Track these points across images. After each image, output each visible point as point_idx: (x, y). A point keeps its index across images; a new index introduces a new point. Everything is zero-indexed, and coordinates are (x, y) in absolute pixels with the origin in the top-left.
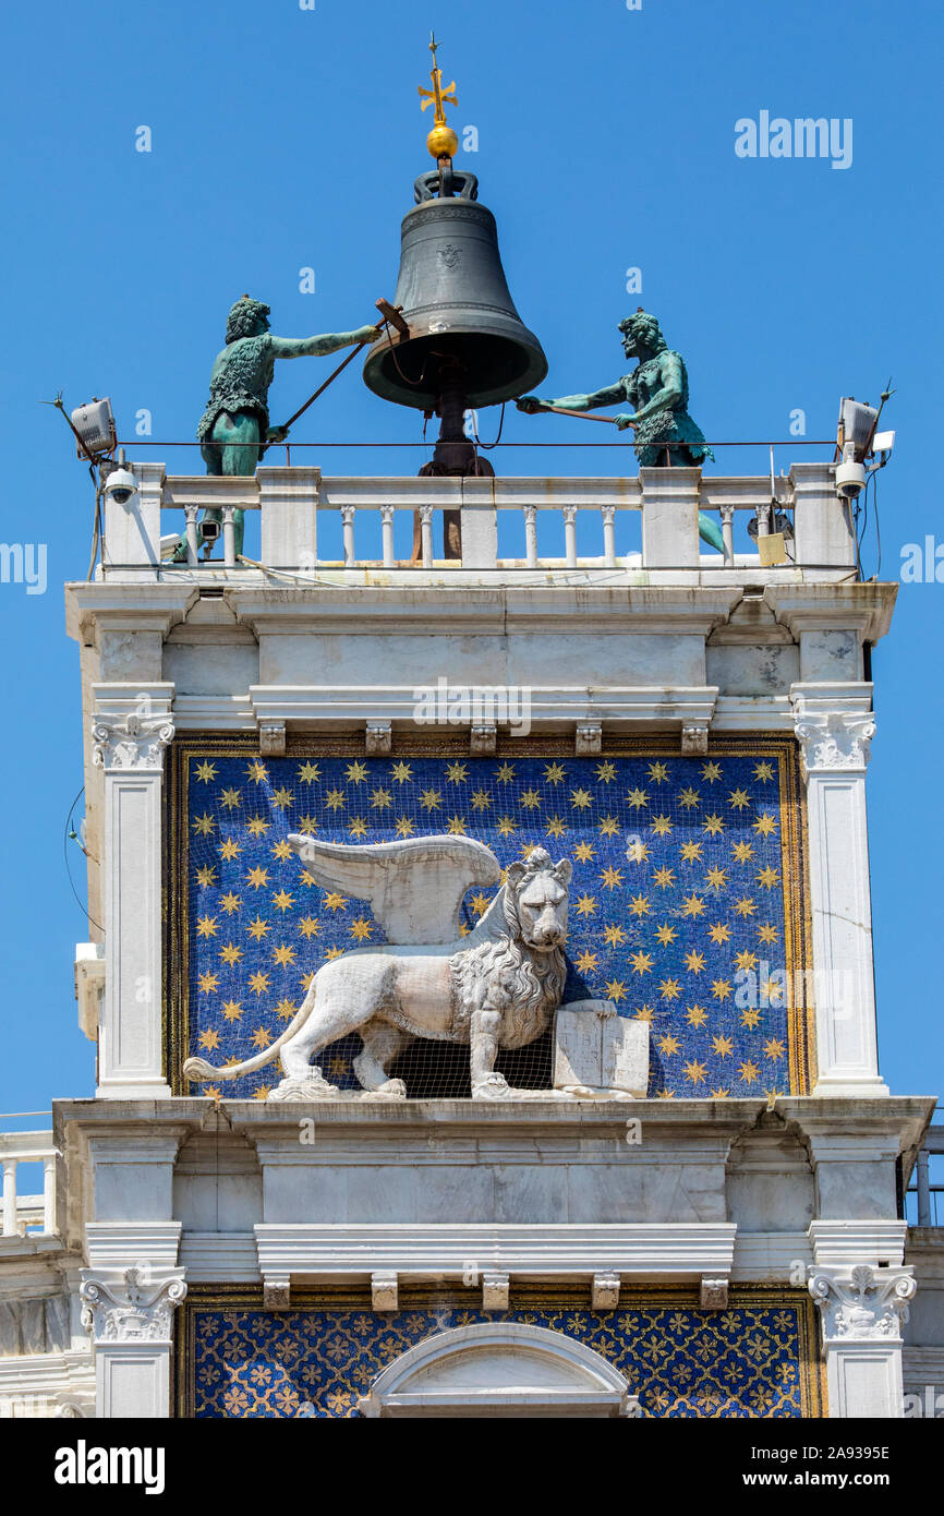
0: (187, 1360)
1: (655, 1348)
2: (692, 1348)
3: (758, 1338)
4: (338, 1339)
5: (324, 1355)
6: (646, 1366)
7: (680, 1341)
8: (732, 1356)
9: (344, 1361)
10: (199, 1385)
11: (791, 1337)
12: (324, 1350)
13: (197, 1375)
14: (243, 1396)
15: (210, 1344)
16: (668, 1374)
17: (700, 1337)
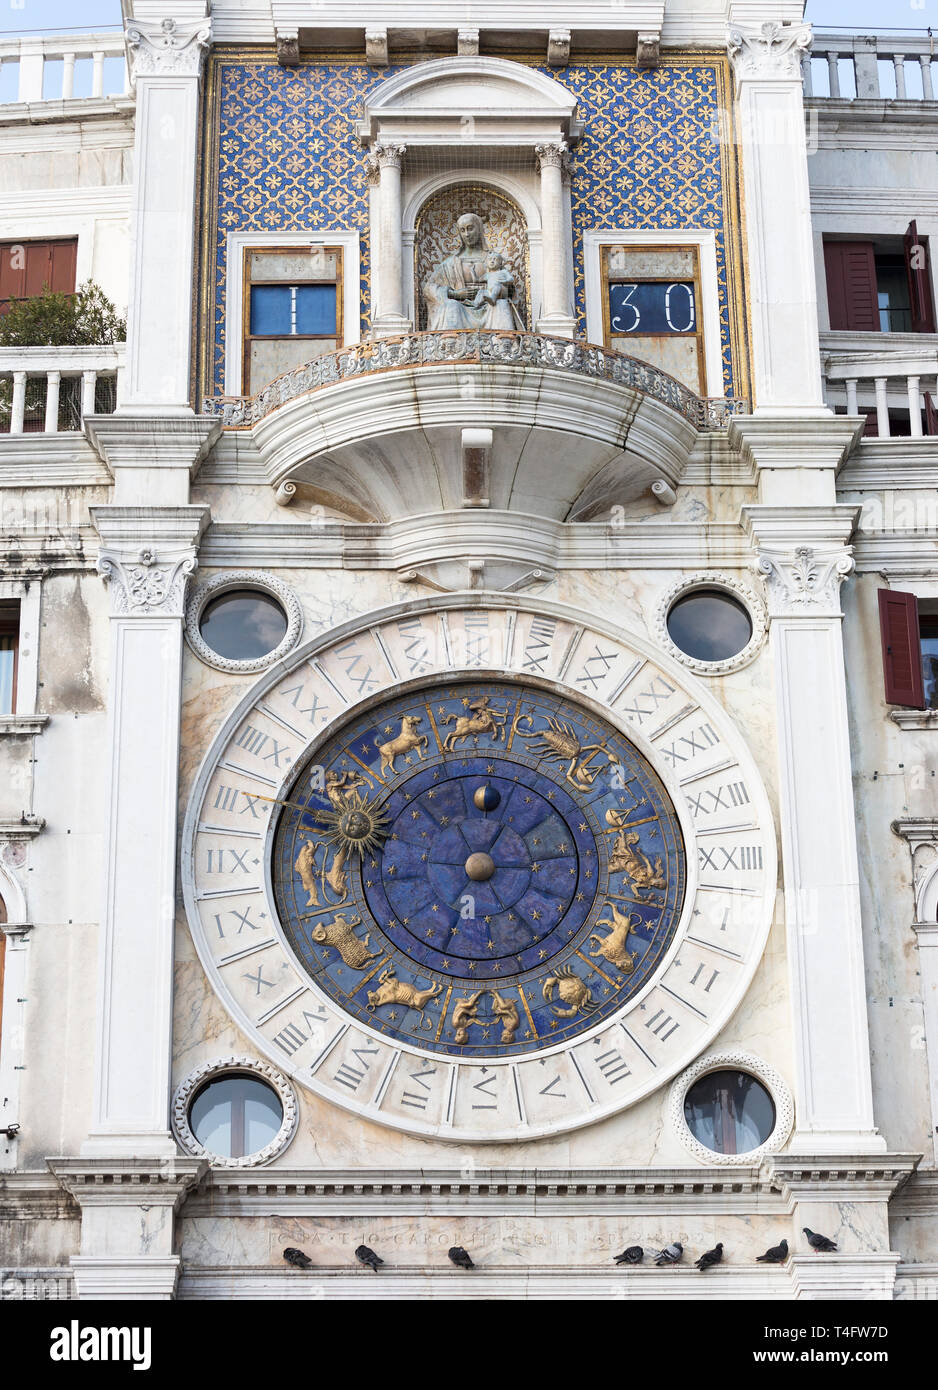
0: (214, 98)
1: (599, 94)
2: (630, 94)
3: (684, 88)
4: (338, 85)
5: (327, 97)
6: (592, 106)
7: (620, 89)
8: (663, 100)
9: (343, 100)
10: (222, 116)
11: (711, 88)
12: (327, 93)
13: (222, 110)
14: (259, 125)
15: (233, 87)
16: (610, 112)
17: (636, 87)
